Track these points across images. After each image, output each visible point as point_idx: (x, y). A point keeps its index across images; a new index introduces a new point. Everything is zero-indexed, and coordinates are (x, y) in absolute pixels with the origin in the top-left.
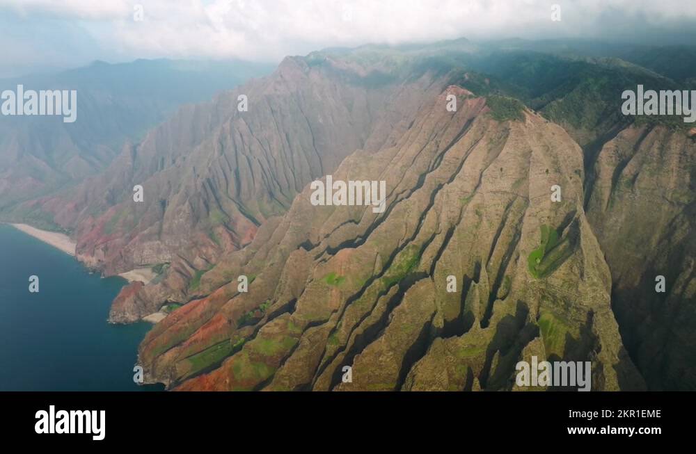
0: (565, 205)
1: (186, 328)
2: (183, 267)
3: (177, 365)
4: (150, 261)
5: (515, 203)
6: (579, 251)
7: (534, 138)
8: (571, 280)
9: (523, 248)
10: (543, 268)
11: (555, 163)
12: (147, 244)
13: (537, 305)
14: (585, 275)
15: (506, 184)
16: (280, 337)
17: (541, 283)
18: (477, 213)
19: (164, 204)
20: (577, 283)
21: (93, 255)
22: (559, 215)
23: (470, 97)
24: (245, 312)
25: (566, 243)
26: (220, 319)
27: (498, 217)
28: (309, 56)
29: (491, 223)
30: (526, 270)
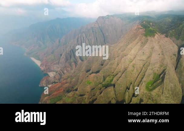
0: (163, 67)
1: (53, 91)
2: (61, 73)
3: (47, 101)
4: (56, 70)
5: (146, 64)
6: (163, 84)
7: (157, 43)
8: (159, 94)
9: (145, 80)
10: (151, 88)
11: (162, 52)
12: (55, 66)
13: (147, 101)
14: (164, 93)
15: (144, 58)
16: (72, 98)
17: (149, 93)
18: (133, 66)
19: (61, 55)
20: (161, 95)
21: (43, 67)
22: (161, 70)
23: (141, 28)
24: (69, 88)
25: (161, 80)
26: (62, 90)
27: (140, 68)
28: (106, 16)
29: (137, 71)
30: (144, 88)
